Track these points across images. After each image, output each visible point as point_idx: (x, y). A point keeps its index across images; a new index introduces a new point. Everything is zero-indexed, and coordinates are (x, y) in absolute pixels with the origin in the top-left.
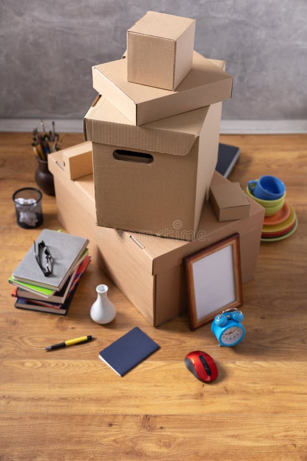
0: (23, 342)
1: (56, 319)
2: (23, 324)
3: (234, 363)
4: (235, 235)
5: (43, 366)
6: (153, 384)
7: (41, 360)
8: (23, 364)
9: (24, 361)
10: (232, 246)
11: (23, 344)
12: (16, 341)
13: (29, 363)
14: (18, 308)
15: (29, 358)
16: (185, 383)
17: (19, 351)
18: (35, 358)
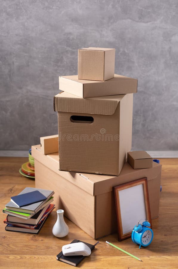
0: (9, 246)
1: (31, 236)
2: (9, 238)
3: (148, 257)
4: (145, 179)
5: (21, 258)
6: (95, 268)
7: (20, 255)
8: (8, 257)
9: (9, 255)
10: (143, 184)
11: (8, 247)
12: (4, 246)
13: (12, 257)
14: (7, 230)
15: (12, 254)
16: (116, 267)
17: (6, 251)
18: (16, 254)
